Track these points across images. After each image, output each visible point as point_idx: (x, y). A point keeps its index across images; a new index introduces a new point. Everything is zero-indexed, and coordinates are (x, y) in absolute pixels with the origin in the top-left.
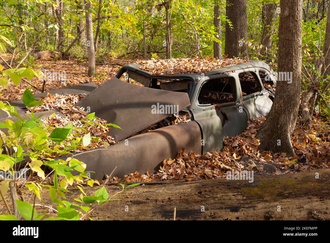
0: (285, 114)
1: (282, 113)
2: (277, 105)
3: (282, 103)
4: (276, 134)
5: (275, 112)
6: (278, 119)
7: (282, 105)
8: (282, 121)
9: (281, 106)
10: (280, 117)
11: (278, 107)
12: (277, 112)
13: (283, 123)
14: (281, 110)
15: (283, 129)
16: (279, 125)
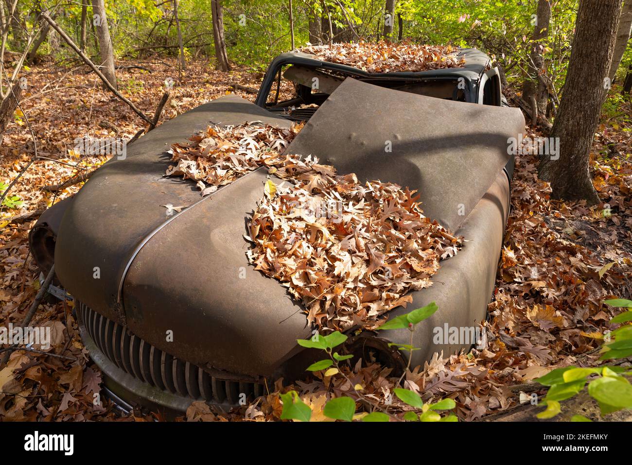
0: (585, 137)
1: (581, 135)
2: (571, 122)
3: (580, 118)
4: (564, 171)
5: (567, 134)
6: (573, 145)
7: (582, 122)
8: (580, 148)
9: (578, 124)
10: (577, 142)
11: (573, 125)
12: (572, 133)
13: (581, 152)
14: (579, 130)
15: (581, 162)
16: (573, 155)
